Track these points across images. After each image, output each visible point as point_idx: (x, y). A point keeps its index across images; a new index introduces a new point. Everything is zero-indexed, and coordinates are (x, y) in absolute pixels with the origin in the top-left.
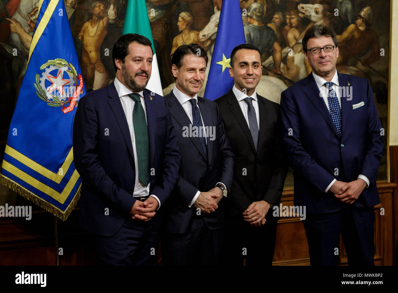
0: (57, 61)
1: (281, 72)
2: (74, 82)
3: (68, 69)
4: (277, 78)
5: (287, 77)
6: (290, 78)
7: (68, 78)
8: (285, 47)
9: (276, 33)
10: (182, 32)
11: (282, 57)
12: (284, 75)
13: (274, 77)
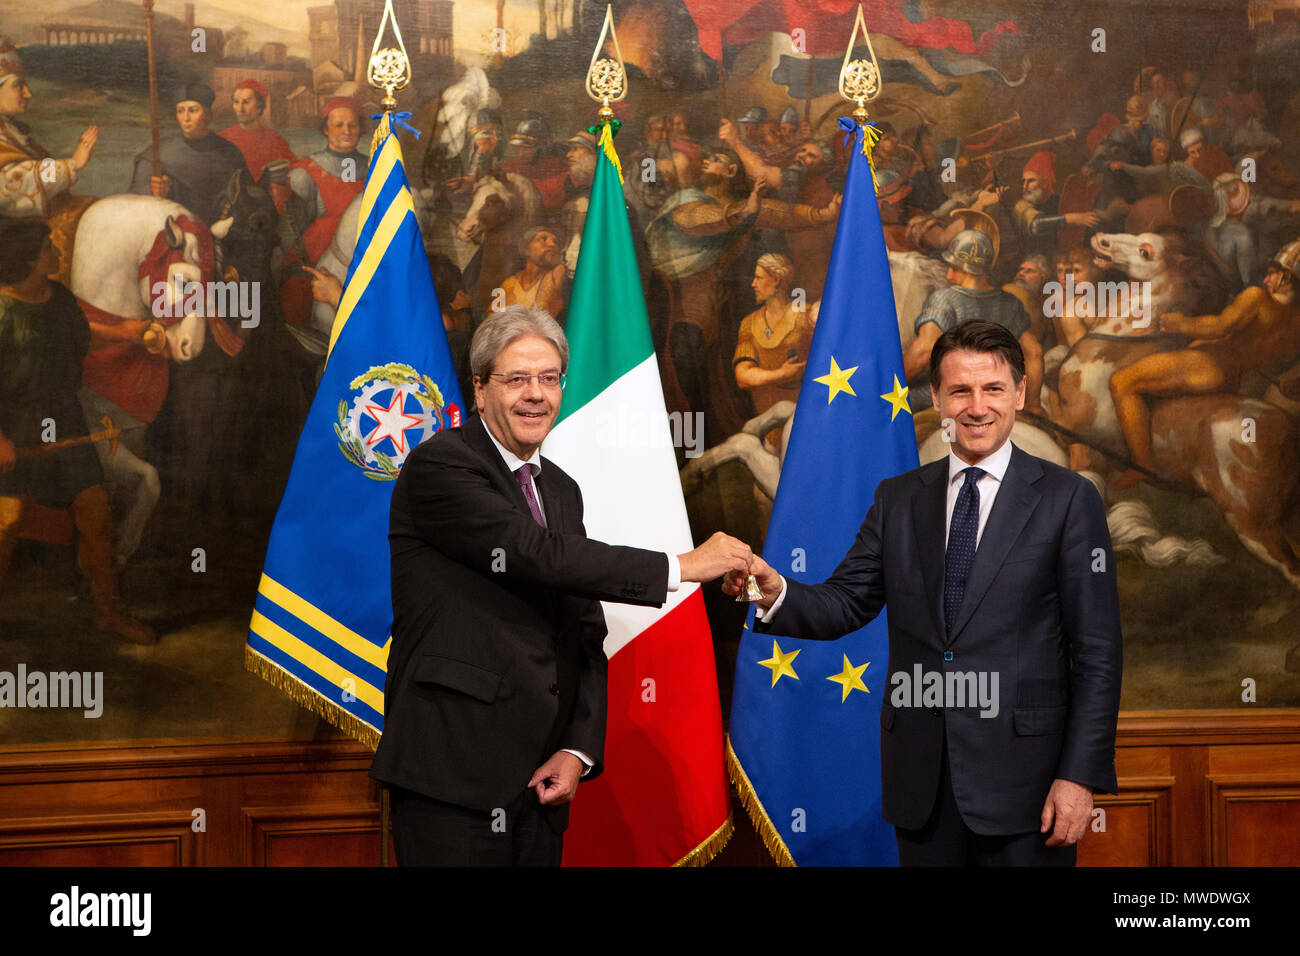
0: (391, 368)
1: (1043, 410)
2: (435, 422)
3: (420, 389)
4: (1030, 424)
5: (1060, 423)
6: (1069, 427)
7: (419, 410)
8: (1054, 344)
9: (1027, 308)
10: (763, 304)
11: (1046, 371)
12: (1050, 418)
13: (1023, 421)
